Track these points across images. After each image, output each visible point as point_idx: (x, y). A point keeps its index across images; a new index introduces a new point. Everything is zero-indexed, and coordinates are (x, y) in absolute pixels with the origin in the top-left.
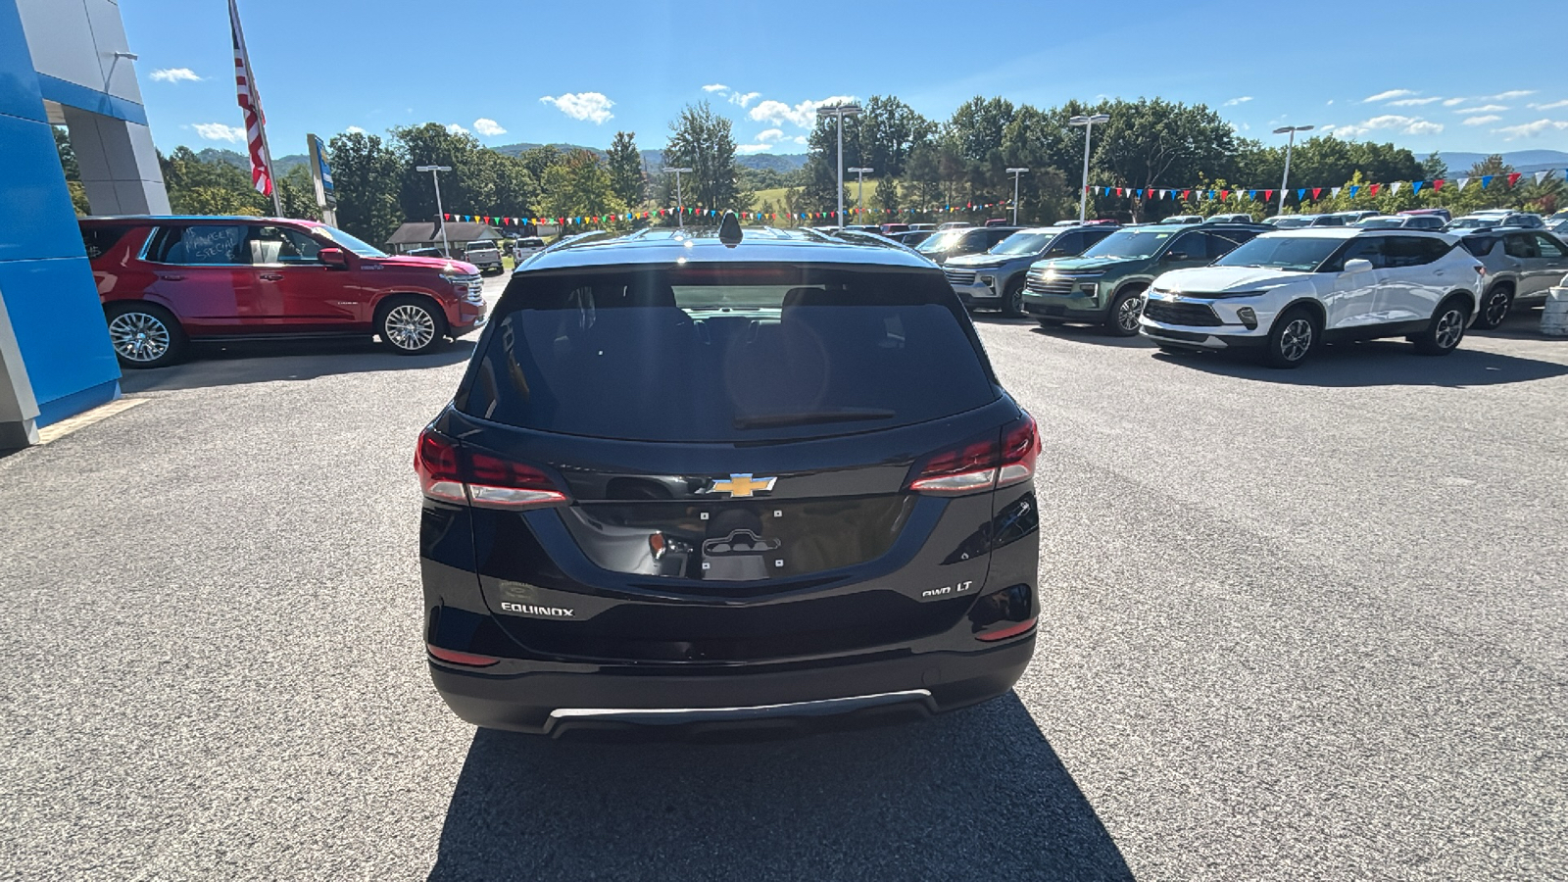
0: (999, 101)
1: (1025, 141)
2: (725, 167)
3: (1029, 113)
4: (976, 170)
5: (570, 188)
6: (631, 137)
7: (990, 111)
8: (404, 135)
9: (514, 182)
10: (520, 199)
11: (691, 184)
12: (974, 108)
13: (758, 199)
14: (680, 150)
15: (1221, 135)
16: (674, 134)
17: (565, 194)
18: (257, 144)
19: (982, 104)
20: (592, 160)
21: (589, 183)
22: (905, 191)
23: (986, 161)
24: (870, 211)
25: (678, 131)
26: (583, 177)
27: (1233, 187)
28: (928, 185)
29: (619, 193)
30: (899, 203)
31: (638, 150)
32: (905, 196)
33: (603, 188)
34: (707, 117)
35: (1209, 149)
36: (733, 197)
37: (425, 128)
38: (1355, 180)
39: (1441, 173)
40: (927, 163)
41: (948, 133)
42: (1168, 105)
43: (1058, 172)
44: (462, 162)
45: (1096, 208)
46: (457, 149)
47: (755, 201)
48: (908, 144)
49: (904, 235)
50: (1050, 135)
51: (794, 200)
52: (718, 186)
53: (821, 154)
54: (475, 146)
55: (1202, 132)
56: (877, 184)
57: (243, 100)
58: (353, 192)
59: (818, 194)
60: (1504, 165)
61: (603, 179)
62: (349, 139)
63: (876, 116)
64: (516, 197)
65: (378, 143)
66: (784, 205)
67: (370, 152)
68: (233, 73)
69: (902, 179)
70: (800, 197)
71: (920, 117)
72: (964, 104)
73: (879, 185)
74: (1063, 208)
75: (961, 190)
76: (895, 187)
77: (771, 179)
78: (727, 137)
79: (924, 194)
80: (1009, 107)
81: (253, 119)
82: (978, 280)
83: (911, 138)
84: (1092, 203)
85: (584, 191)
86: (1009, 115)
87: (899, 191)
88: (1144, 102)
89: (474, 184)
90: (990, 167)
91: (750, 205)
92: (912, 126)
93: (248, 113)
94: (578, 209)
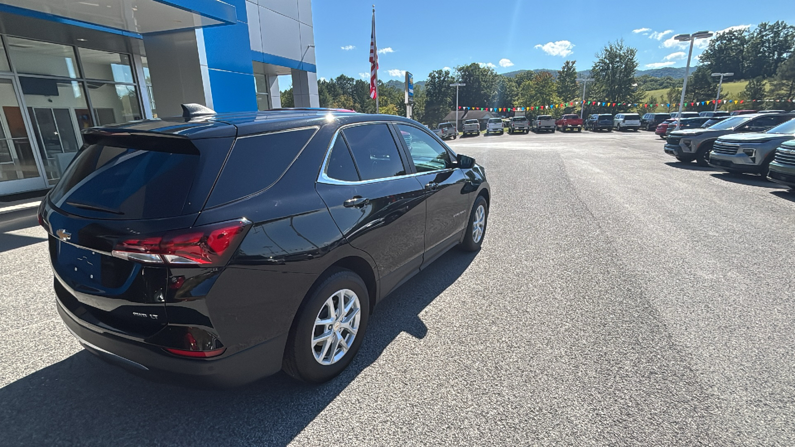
2: (628, 77)
5: (534, 92)
6: (573, 63)
8: (459, 70)
9: (508, 90)
10: (509, 98)
11: (603, 87)
13: (647, 96)
14: (599, 68)
16: (597, 60)
17: (531, 95)
18: (374, 77)
20: (548, 77)
21: (544, 89)
22: (773, 87)
24: (736, 102)
25: (601, 58)
26: (541, 86)
29: (560, 94)
30: (766, 96)
31: (577, 71)
32: (772, 91)
33: (552, 91)
34: (621, 49)
37: (470, 66)
44: (484, 81)
46: (483, 75)
47: (645, 97)
48: (788, 54)
51: (674, 95)
52: (620, 89)
54: (492, 73)
56: (747, 83)
57: (371, 60)
58: (434, 97)
59: (694, 92)
61: (552, 86)
62: (437, 73)
63: (762, 36)
64: (507, 98)
65: (448, 74)
66: (664, 98)
67: (445, 78)
68: (369, 48)
69: (772, 79)
73: (750, 83)
76: (764, 85)
77: (668, 83)
78: (632, 59)
81: (374, 67)
82: (740, 151)
83: (792, 50)
85: (540, 93)
87: (768, 88)
89: (488, 91)
91: (641, 99)
93: (373, 64)
94: (536, 103)
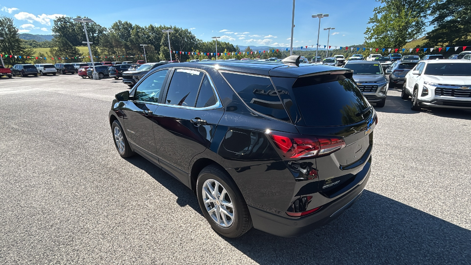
0: (127, 22)
1: (139, 36)
2: (15, 38)
3: (138, 27)
4: (125, 44)
7: (125, 26)
12: (119, 24)
15: (193, 38)
19: (121, 23)
23: (128, 41)
27: (201, 52)
28: (110, 49)
32: (102, 52)
35: (191, 42)
36: (22, 51)
38: (226, 51)
39: (239, 50)
40: (108, 42)
41: (111, 32)
42: (178, 28)
43: (152, 46)
45: (165, 57)
48: (96, 34)
49: (120, 65)
50: (146, 35)
53: (59, 36)
55: (188, 37)
60: (250, 49)
66: (49, 54)
69: (99, 47)
70: (57, 52)
71: (99, 25)
72: (115, 22)
74: (155, 57)
75: (122, 51)
76: (97, 49)
77: (34, 44)
79: (109, 52)
80: (131, 25)
83: (97, 32)
84: (164, 55)
86: (132, 28)
87: (99, 51)
88: (172, 27)
90: (130, 44)
92: (97, 28)
